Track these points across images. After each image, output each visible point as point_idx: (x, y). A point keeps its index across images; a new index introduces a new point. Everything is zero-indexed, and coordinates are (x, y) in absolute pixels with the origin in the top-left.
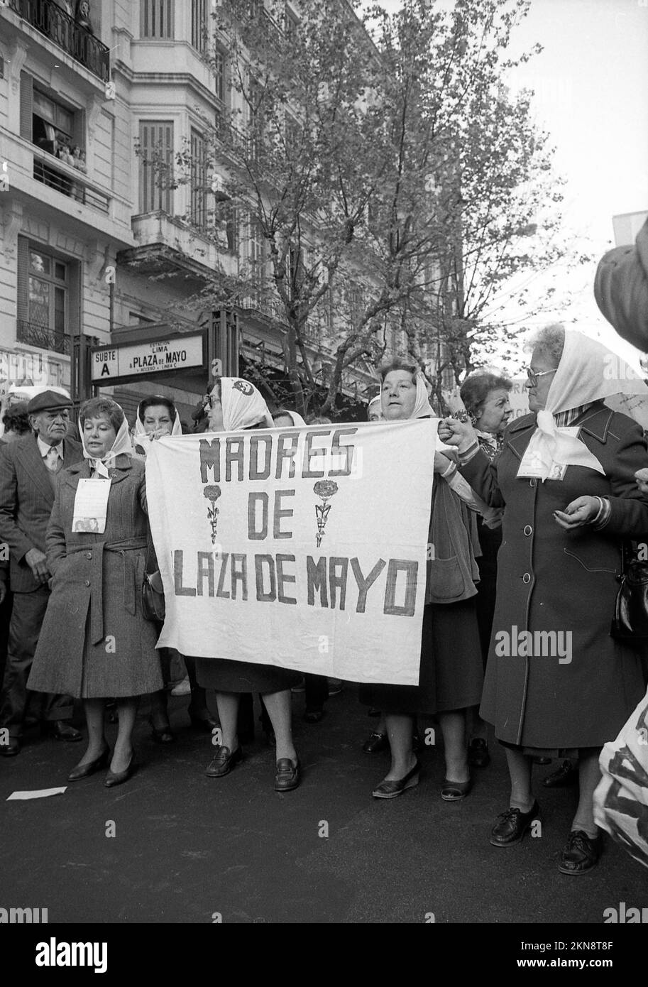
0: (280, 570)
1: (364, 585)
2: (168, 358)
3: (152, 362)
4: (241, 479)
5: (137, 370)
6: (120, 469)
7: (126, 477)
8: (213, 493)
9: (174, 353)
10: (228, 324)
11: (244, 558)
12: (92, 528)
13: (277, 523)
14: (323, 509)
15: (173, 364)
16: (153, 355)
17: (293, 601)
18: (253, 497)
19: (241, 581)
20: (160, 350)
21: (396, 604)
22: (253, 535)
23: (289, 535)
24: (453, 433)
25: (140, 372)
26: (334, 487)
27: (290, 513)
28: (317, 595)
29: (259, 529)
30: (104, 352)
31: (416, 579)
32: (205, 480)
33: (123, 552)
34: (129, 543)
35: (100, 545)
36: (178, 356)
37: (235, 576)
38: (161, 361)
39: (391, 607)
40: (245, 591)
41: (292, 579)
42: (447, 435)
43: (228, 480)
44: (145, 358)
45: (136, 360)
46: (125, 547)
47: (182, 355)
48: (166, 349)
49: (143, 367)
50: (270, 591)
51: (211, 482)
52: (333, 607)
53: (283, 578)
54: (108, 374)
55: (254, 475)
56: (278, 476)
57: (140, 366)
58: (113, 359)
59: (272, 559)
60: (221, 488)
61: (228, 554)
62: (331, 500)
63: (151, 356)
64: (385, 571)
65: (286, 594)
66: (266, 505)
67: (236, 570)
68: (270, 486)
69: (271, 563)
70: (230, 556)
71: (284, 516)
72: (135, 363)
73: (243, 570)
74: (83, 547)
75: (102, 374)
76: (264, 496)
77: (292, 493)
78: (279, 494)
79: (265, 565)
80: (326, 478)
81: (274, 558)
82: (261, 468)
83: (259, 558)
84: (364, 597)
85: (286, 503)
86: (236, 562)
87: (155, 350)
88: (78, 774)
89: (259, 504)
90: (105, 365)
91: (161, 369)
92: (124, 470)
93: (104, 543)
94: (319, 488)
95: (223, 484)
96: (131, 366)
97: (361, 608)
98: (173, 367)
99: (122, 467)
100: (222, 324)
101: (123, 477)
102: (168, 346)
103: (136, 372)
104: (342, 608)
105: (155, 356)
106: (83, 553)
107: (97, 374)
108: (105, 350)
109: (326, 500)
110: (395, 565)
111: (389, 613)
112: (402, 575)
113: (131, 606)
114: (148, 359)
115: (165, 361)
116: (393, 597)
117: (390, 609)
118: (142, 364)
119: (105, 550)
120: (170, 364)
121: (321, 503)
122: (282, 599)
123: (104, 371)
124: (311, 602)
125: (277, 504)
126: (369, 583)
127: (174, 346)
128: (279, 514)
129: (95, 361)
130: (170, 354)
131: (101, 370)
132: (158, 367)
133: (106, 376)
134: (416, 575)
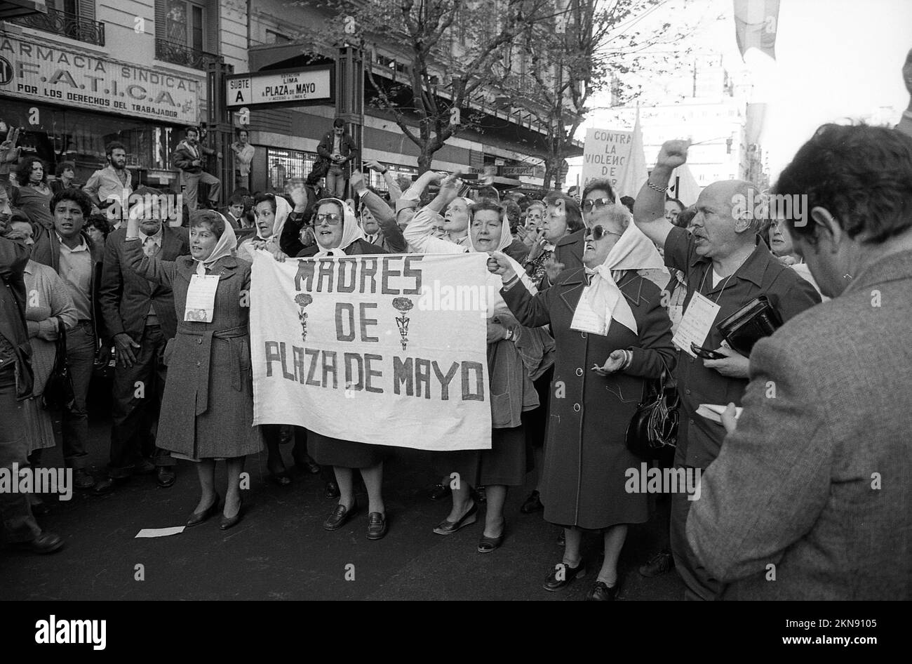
0: (368, 366)
1: (445, 381)
2: (299, 89)
3: (283, 92)
4: (330, 290)
5: (268, 99)
6: (227, 268)
7: (232, 275)
8: (305, 300)
9: (304, 85)
10: (354, 60)
11: (334, 354)
12: (201, 318)
13: (363, 330)
14: (403, 321)
15: (302, 94)
16: (284, 85)
17: (380, 391)
18: (340, 306)
19: (332, 373)
20: (291, 81)
21: (471, 392)
22: (340, 337)
23: (376, 339)
24: (499, 266)
25: (272, 101)
26: (409, 303)
27: (374, 322)
28: (403, 387)
29: (347, 332)
30: (238, 80)
31: (482, 376)
32: (298, 289)
33: (229, 339)
34: (234, 332)
35: (210, 333)
36: (308, 87)
37: (326, 368)
38: (292, 92)
39: (467, 395)
40: (335, 381)
41: (379, 374)
42: (494, 268)
43: (319, 290)
44: (277, 88)
45: (268, 89)
46: (231, 335)
47: (311, 87)
48: (296, 81)
49: (274, 96)
50: (358, 382)
51: (304, 291)
52: (419, 395)
53: (371, 373)
54: (242, 100)
55: (341, 288)
56: (362, 291)
57: (272, 95)
58: (247, 87)
59: (360, 357)
60: (312, 296)
61: (318, 351)
62: (408, 314)
63: (282, 87)
64: (459, 370)
65: (373, 385)
66: (351, 314)
67: (327, 364)
68: (355, 298)
69: (360, 360)
70: (321, 352)
71: (369, 324)
72: (267, 92)
73: (334, 364)
74: (195, 332)
75: (237, 101)
76: (350, 307)
77: (375, 305)
78: (362, 305)
79: (354, 362)
80: (401, 295)
81: (363, 357)
82: (347, 284)
83: (349, 356)
84: (445, 390)
85: (370, 313)
86: (327, 358)
87: (286, 81)
88: (194, 521)
89: (345, 312)
90: (239, 93)
91: (291, 99)
92: (231, 269)
93: (213, 331)
94: (397, 303)
95: (313, 294)
96: (263, 95)
97: (445, 397)
98: (303, 98)
99: (230, 266)
100: (348, 61)
101: (230, 275)
102: (298, 78)
103: (268, 101)
104: (428, 396)
105: (286, 87)
106: (194, 337)
107: (232, 100)
108: (239, 78)
109: (405, 313)
110: (466, 365)
111: (466, 399)
112: (472, 373)
113: (238, 384)
114: (279, 89)
115: (295, 92)
116: (468, 389)
117: (467, 396)
118: (273, 93)
119: (214, 337)
120: (300, 94)
121: (400, 316)
122: (369, 389)
123: (238, 98)
124: (397, 391)
125: (362, 314)
126: (448, 380)
127: (304, 78)
128: (364, 322)
129: (230, 88)
130: (300, 85)
131: (236, 98)
132: (289, 97)
133: (240, 102)
134: (482, 373)
